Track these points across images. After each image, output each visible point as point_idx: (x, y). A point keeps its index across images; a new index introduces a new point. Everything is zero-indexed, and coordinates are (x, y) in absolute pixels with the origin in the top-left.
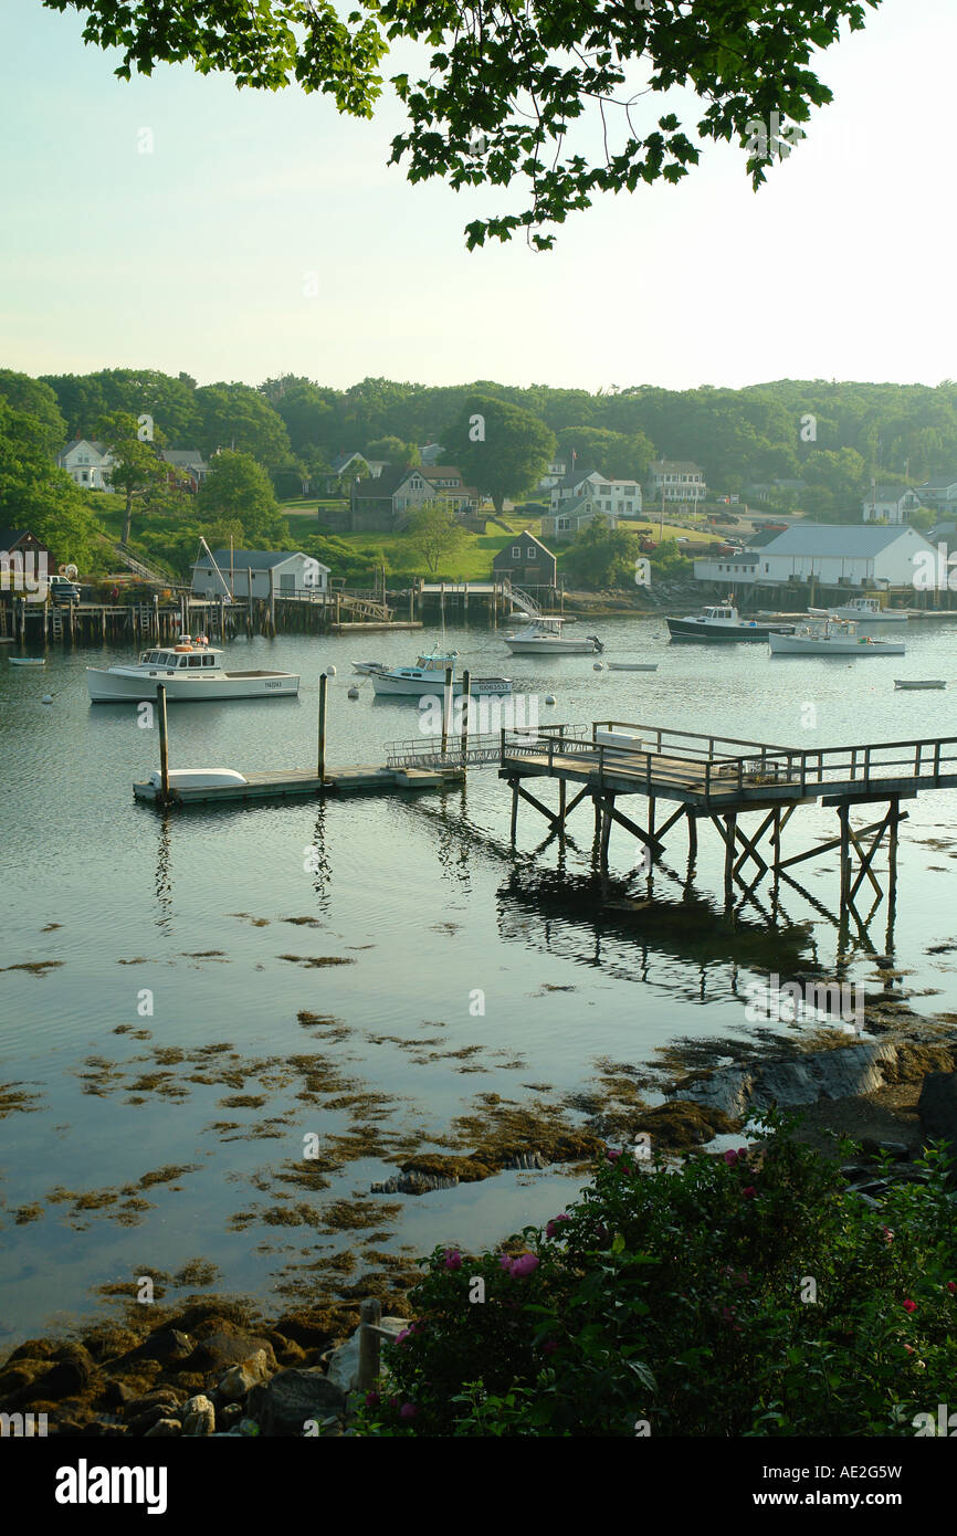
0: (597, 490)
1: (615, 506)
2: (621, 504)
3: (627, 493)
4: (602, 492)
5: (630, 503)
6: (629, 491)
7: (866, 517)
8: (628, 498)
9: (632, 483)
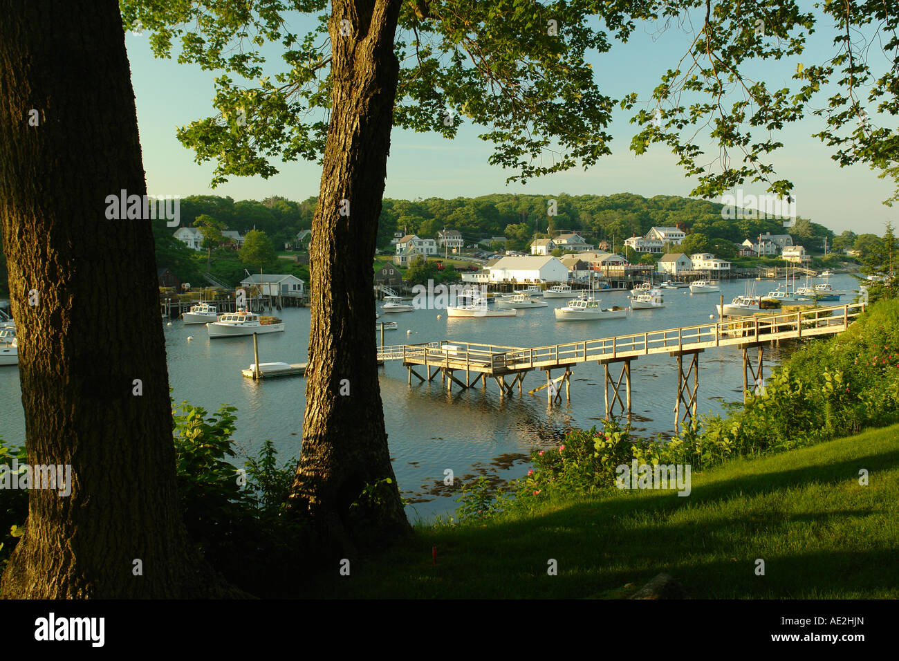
0: (417, 243)
1: (425, 251)
2: (427, 250)
3: (430, 245)
4: (419, 245)
5: (431, 249)
6: (431, 244)
7: (533, 253)
8: (431, 247)
9: (432, 240)
